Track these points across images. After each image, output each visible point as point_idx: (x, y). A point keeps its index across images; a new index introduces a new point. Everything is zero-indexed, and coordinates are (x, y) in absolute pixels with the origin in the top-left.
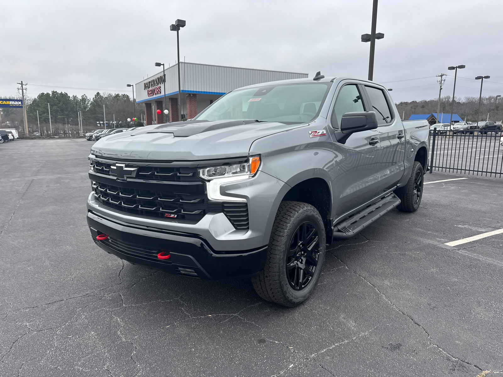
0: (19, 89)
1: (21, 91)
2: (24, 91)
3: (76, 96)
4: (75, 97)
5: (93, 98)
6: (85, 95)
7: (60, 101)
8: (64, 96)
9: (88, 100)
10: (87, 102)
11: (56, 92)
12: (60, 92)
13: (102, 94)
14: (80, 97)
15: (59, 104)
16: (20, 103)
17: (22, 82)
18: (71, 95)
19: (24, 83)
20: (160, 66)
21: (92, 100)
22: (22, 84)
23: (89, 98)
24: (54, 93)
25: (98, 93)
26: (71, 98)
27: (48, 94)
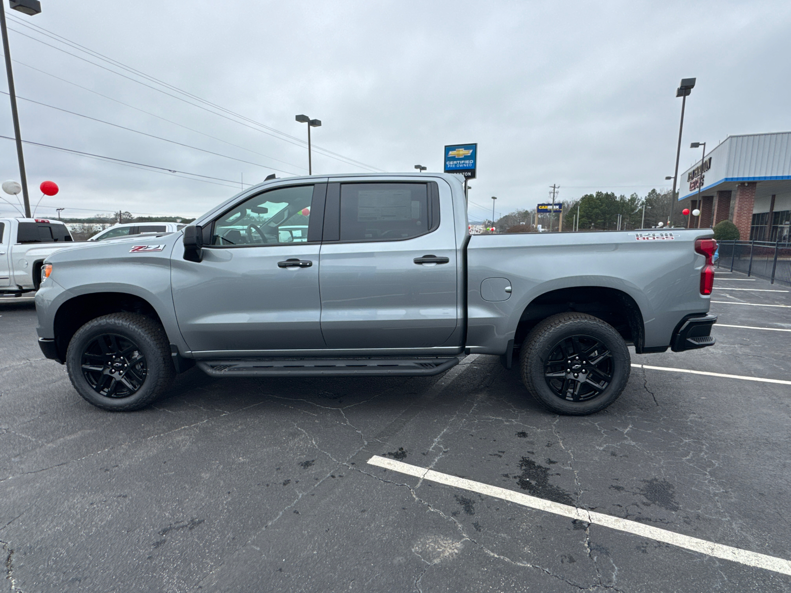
0: (550, 193)
1: (552, 194)
2: (556, 194)
3: (624, 196)
4: (622, 197)
5: (646, 197)
6: (635, 193)
7: (602, 203)
8: (610, 197)
9: (639, 199)
10: (636, 202)
11: (601, 192)
12: (606, 193)
13: (658, 192)
14: (628, 197)
15: (602, 206)
16: (557, 207)
17: (555, 185)
18: (618, 195)
19: (556, 186)
20: (698, 147)
21: (643, 200)
22: (554, 187)
23: (640, 198)
24: (599, 194)
25: (654, 191)
26: (618, 199)
27: (591, 196)
